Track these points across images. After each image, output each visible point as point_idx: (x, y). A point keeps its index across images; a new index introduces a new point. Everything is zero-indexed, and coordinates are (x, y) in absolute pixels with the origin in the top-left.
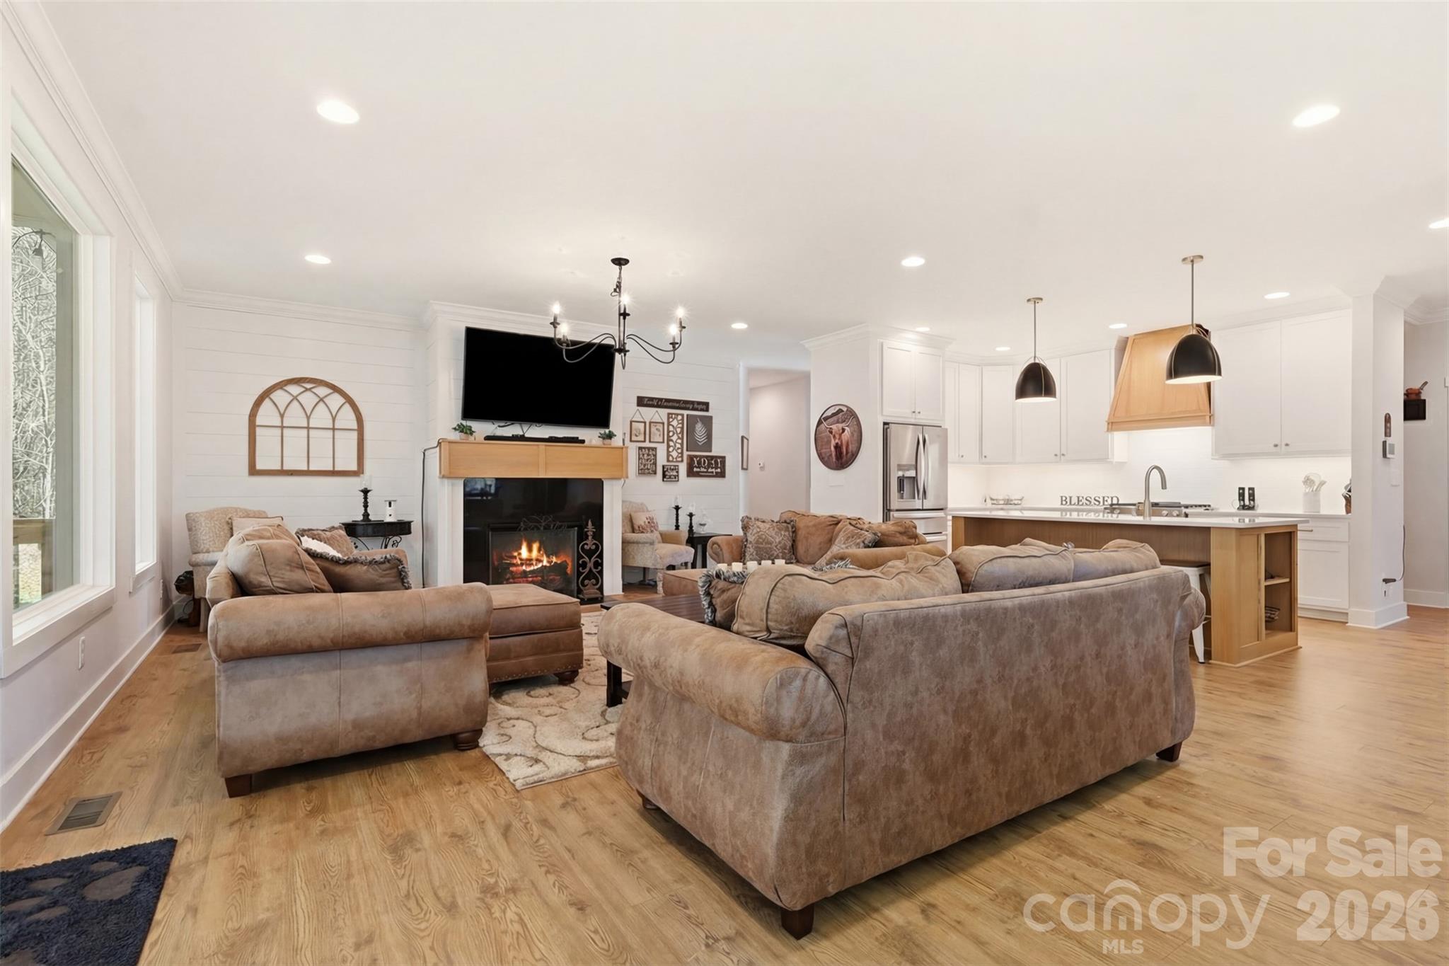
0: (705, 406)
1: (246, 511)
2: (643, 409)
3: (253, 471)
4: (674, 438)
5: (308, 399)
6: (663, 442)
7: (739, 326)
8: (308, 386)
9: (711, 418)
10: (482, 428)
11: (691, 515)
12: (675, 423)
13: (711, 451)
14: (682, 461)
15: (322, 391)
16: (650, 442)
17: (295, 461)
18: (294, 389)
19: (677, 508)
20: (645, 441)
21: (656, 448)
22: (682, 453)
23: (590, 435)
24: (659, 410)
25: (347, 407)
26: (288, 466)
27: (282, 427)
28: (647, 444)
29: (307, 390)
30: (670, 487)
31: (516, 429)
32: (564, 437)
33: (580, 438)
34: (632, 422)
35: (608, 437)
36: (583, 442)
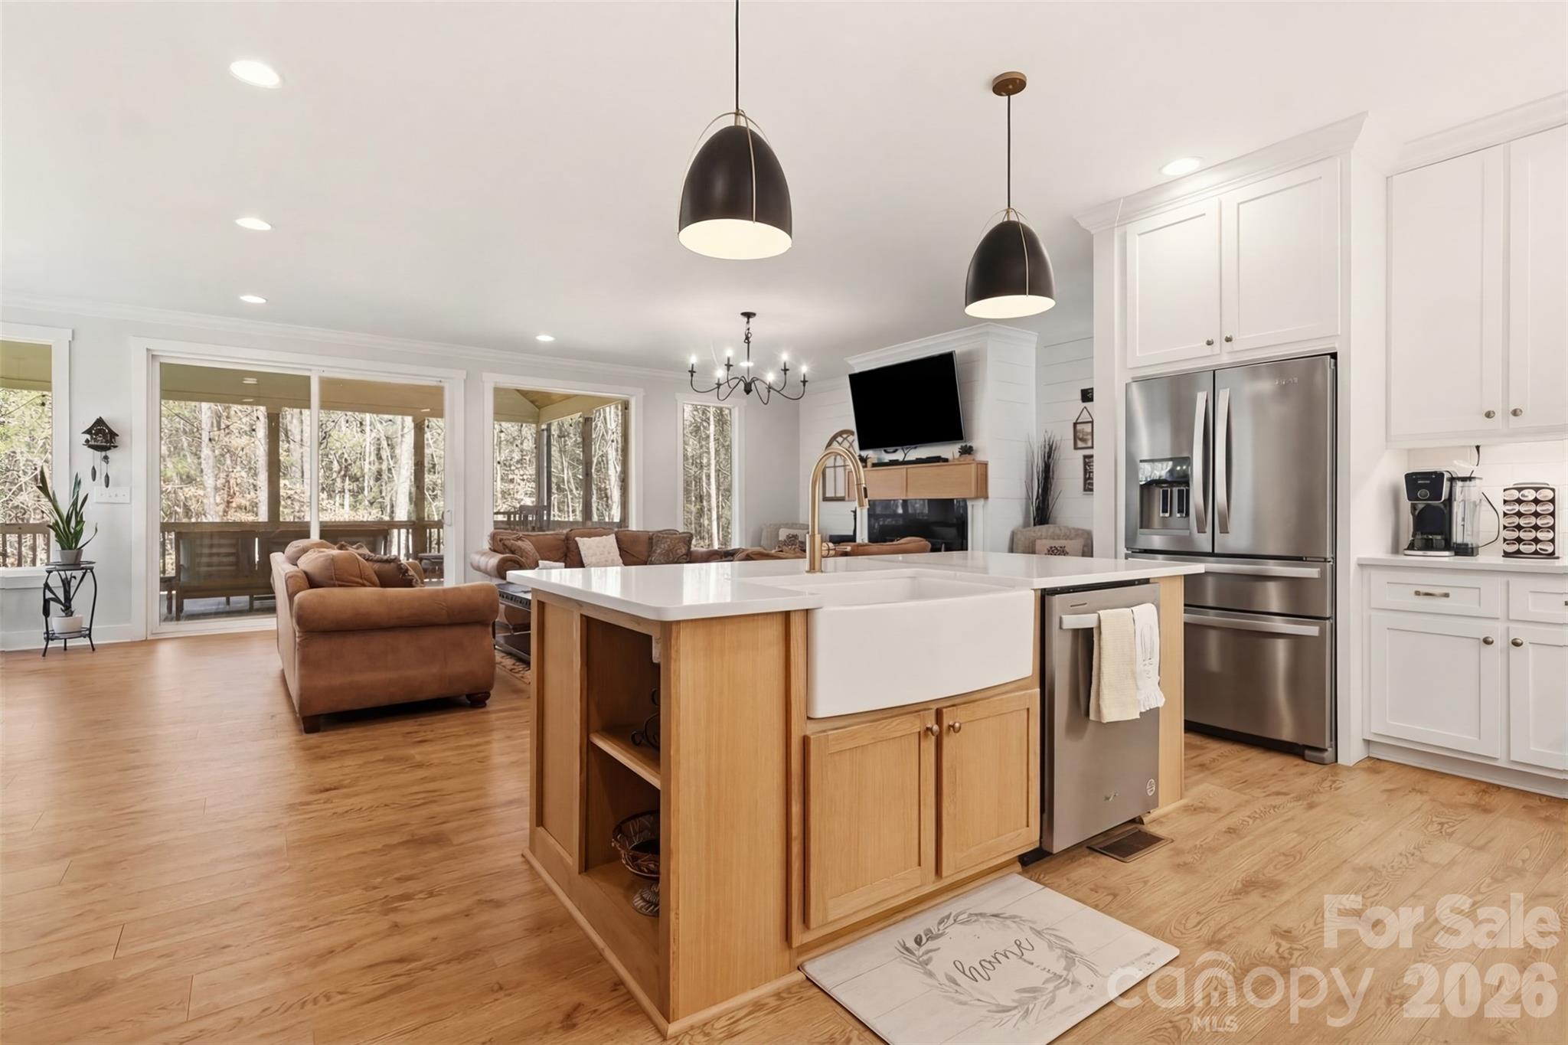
2: (1089, 405)
3: (825, 499)
8: (845, 436)
10: (872, 455)
18: (840, 439)
23: (949, 451)
29: (845, 439)
31: (899, 456)
32: (928, 458)
33: (943, 457)
34: (1075, 424)
35: (967, 451)
36: (946, 460)
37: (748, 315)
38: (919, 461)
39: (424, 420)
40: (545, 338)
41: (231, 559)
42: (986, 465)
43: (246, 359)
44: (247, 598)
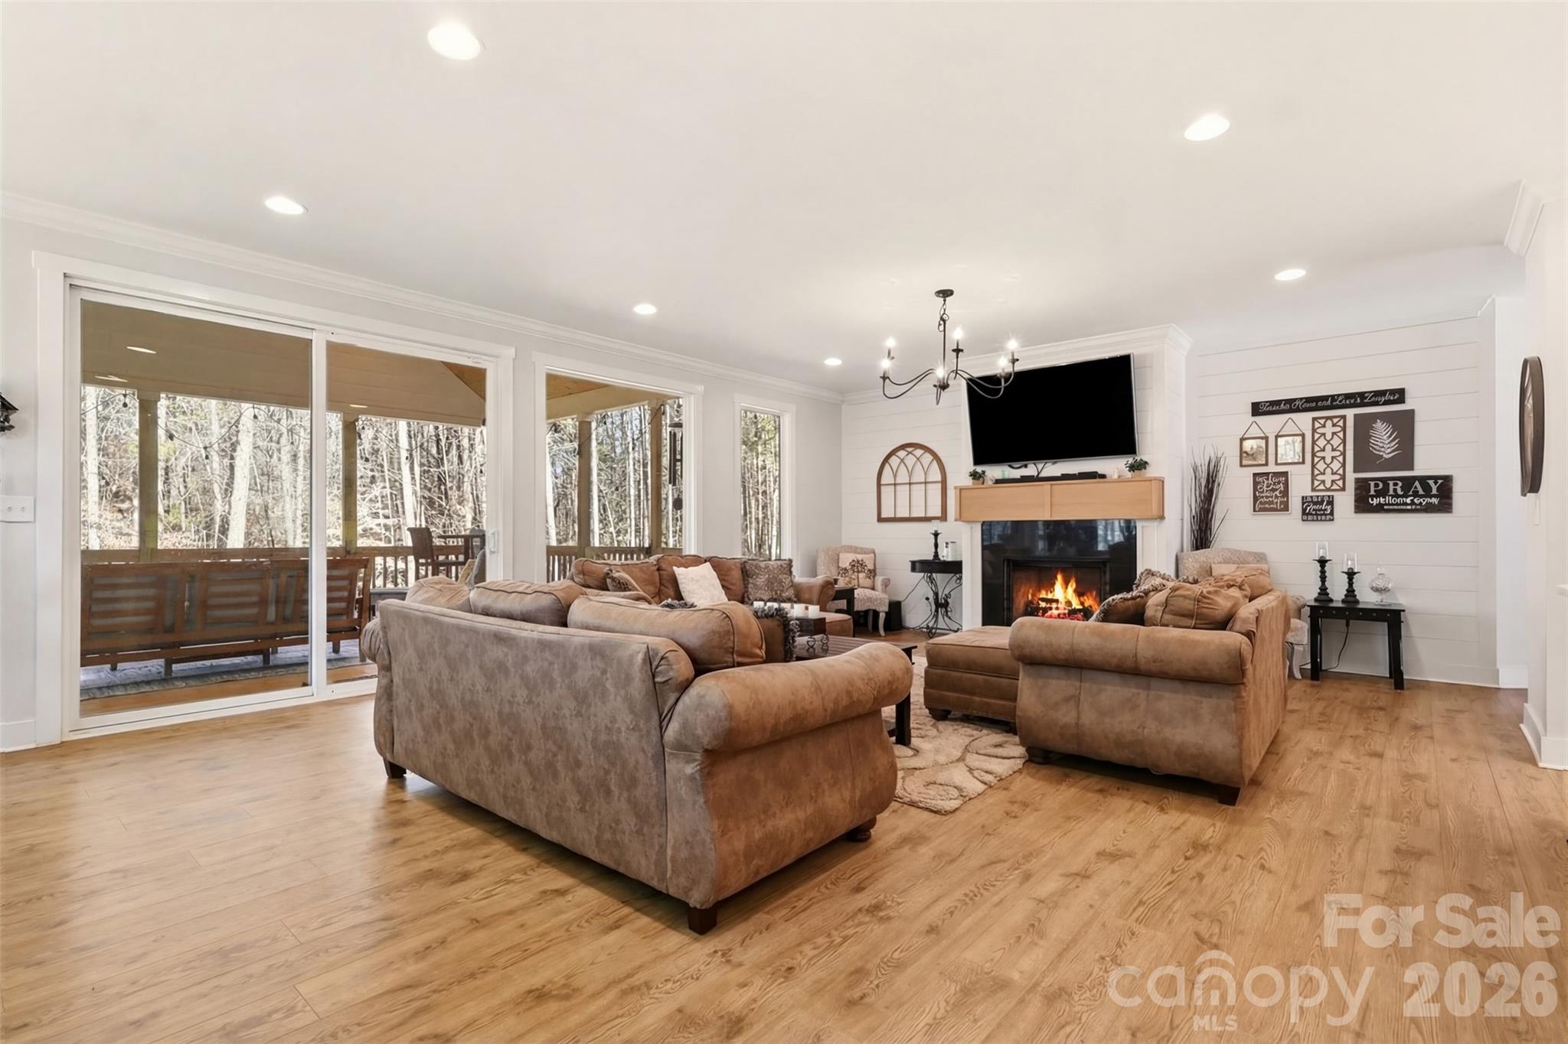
0: (1399, 395)
1: (862, 548)
2: (1260, 419)
3: (880, 520)
4: (1328, 454)
5: (910, 461)
6: (1303, 462)
7: (1290, 275)
8: (910, 449)
9: (1410, 414)
10: (994, 472)
11: (1351, 574)
12: (1329, 430)
13: (1412, 468)
14: (1343, 489)
15: (919, 452)
16: (1277, 464)
17: (903, 513)
18: (902, 454)
19: (1323, 562)
20: (1266, 464)
21: (1287, 472)
22: (1343, 477)
23: (1114, 466)
24: (1293, 416)
25: (935, 464)
26: (899, 515)
27: (895, 485)
28: (1272, 468)
29: (909, 453)
30: (1318, 530)
31: (1031, 470)
32: (1079, 474)
33: (1100, 472)
34: (1242, 440)
35: (1139, 466)
36: (1103, 476)
37: (946, 294)
38: (1065, 477)
39: (357, 420)
40: (645, 310)
41: (150, 604)
42: (1162, 482)
43: (229, 306)
44: (161, 662)
